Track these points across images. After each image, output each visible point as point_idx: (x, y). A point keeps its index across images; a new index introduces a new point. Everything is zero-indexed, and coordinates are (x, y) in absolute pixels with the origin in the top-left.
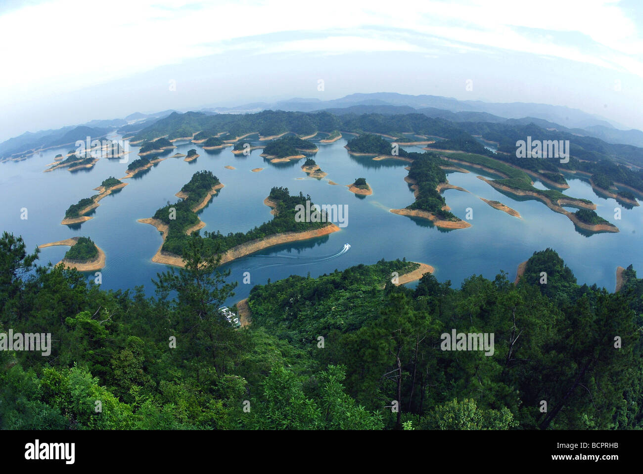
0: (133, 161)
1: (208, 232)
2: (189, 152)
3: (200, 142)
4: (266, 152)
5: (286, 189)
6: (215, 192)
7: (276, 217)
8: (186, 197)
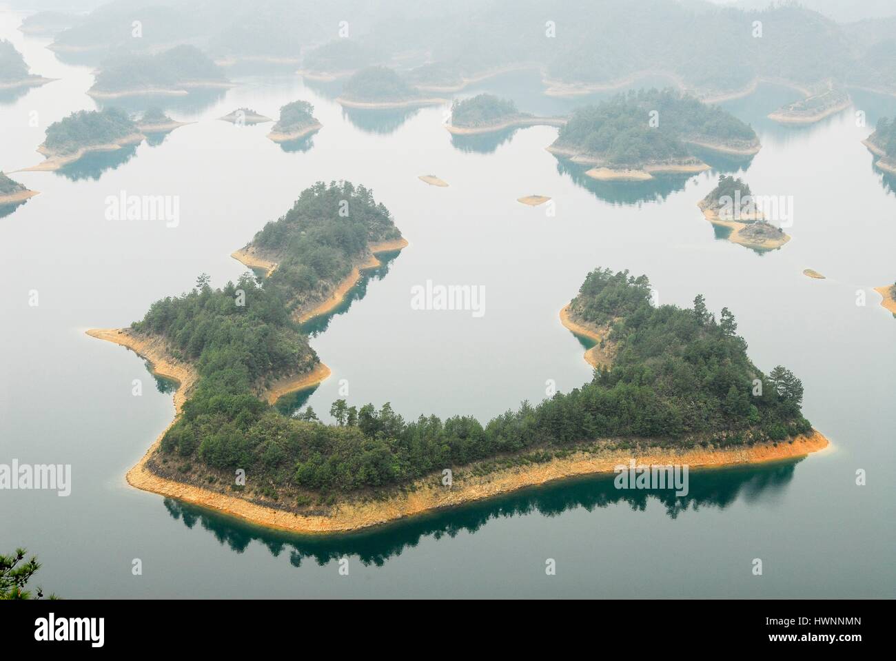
0: (68, 115)
1: (349, 406)
2: (286, 110)
3: (327, 77)
4: (569, 136)
5: (643, 279)
6: (376, 263)
7: (604, 379)
8: (270, 266)
